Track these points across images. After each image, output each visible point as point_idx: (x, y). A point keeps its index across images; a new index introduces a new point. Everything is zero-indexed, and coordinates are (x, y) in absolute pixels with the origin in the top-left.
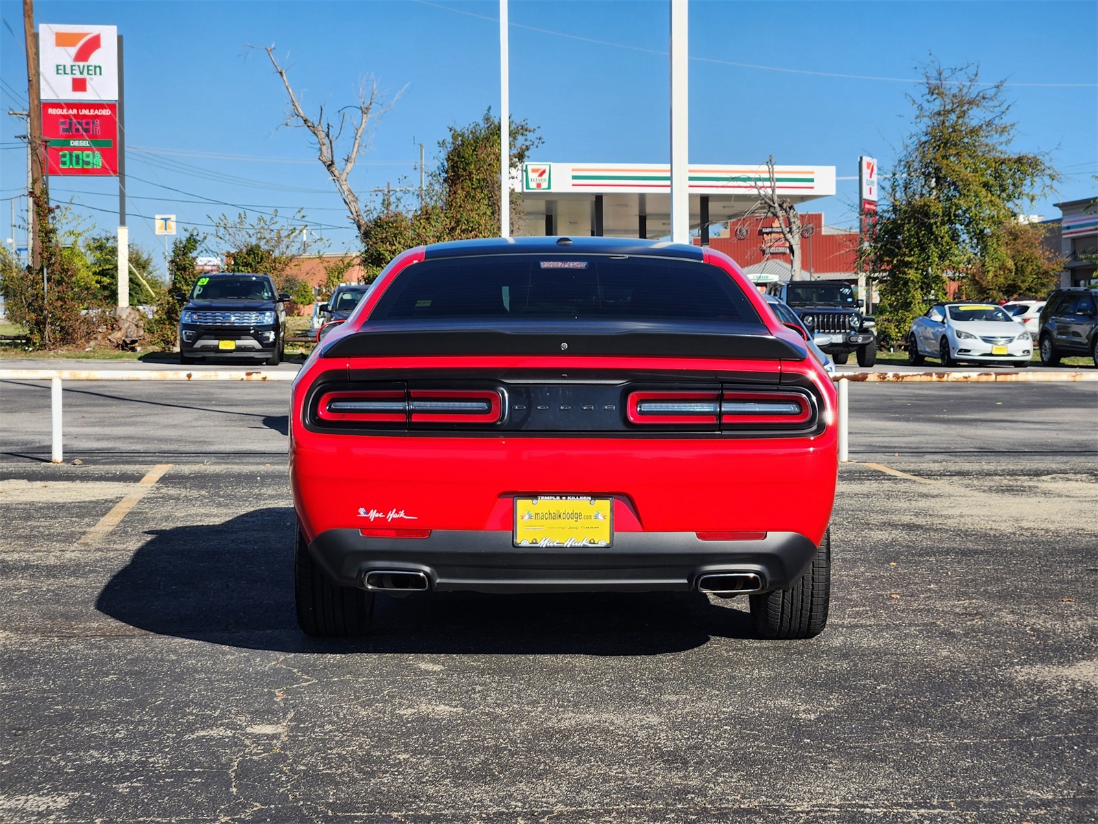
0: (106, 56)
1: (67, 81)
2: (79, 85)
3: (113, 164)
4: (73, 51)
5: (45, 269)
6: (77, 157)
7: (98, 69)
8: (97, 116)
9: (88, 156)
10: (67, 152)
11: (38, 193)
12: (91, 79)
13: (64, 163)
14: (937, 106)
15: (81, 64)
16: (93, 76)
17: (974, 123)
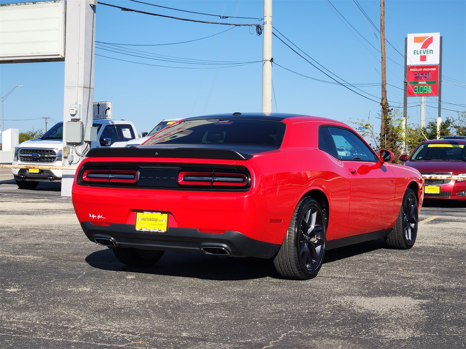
0: (435, 46)
1: (418, 57)
2: (423, 58)
3: (437, 91)
4: (421, 44)
5: (386, 135)
6: (421, 88)
7: (431, 51)
8: (430, 71)
9: (426, 88)
10: (417, 87)
11: (384, 103)
12: (428, 56)
13: (416, 91)
15: (424, 50)
16: (429, 54)
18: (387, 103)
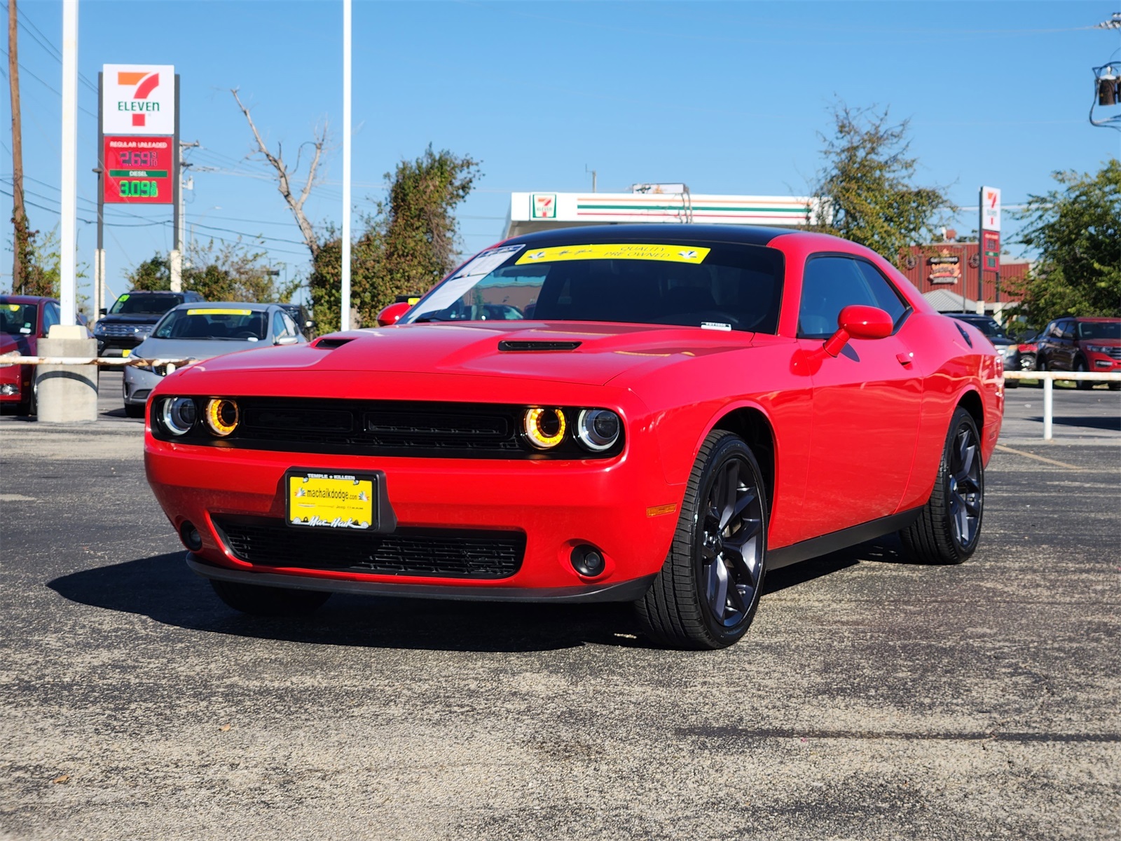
0: (163, 94)
1: (128, 117)
2: (139, 120)
3: (168, 193)
4: (134, 89)
5: (23, 288)
6: (136, 186)
7: (156, 106)
8: (153, 149)
9: (145, 185)
10: (126, 182)
11: (18, 219)
12: (150, 115)
13: (124, 192)
14: (844, 143)
15: (141, 101)
16: (152, 112)
17: (882, 159)
18: (25, 218)
